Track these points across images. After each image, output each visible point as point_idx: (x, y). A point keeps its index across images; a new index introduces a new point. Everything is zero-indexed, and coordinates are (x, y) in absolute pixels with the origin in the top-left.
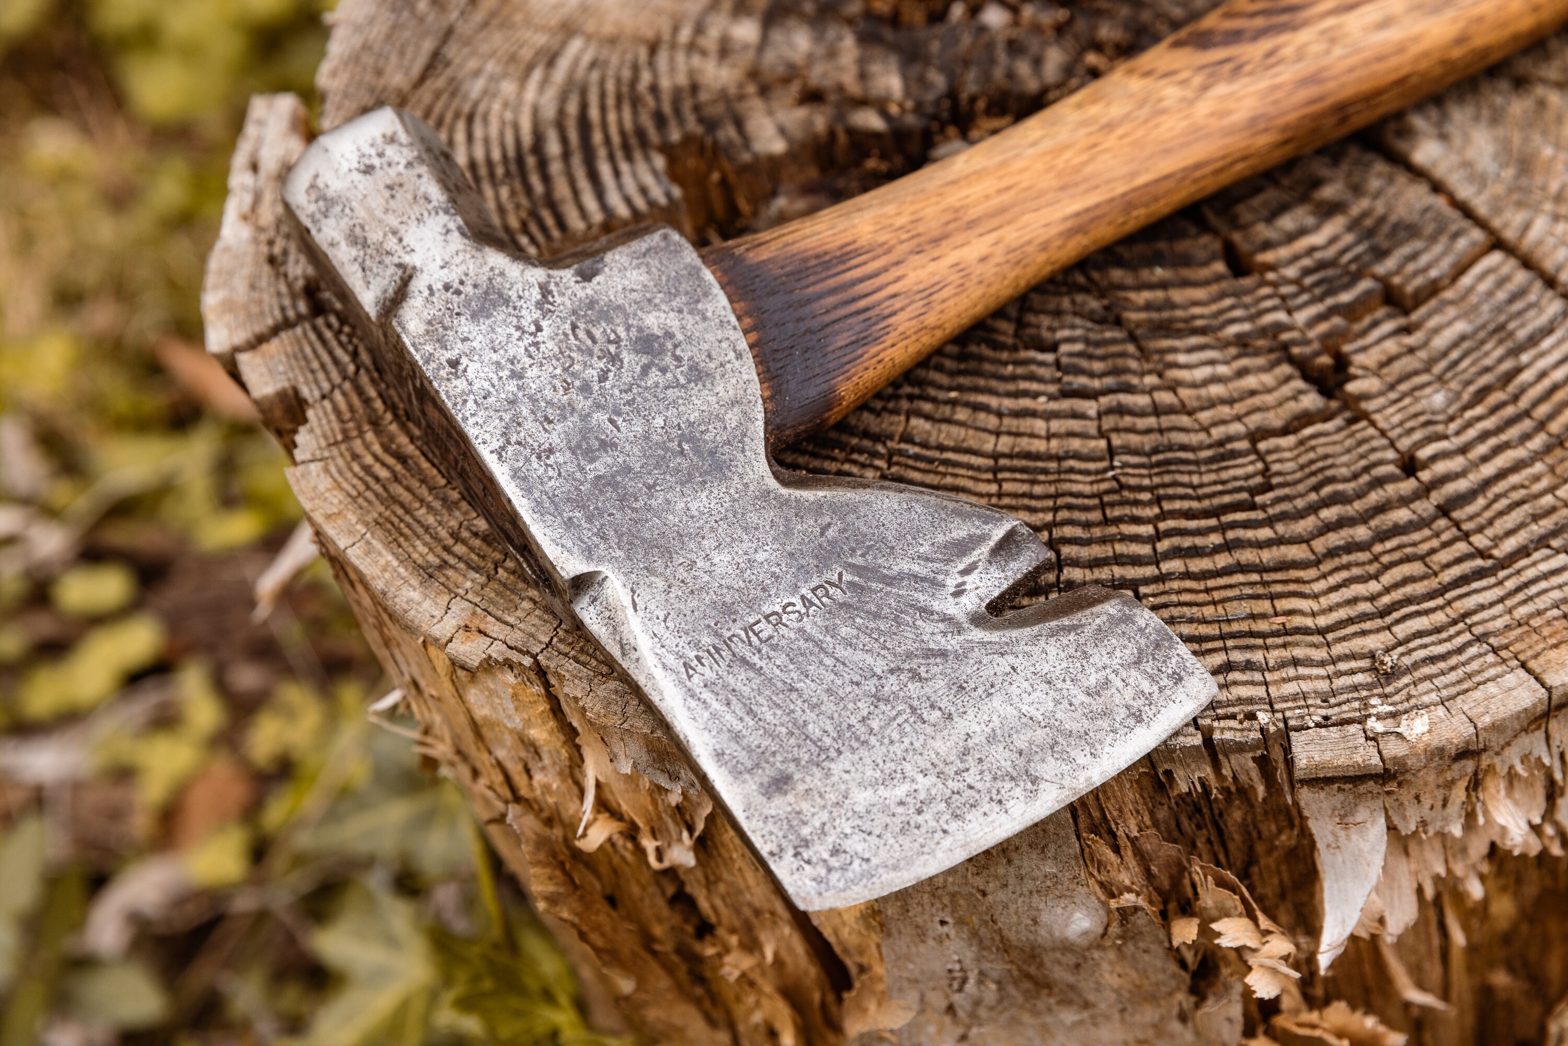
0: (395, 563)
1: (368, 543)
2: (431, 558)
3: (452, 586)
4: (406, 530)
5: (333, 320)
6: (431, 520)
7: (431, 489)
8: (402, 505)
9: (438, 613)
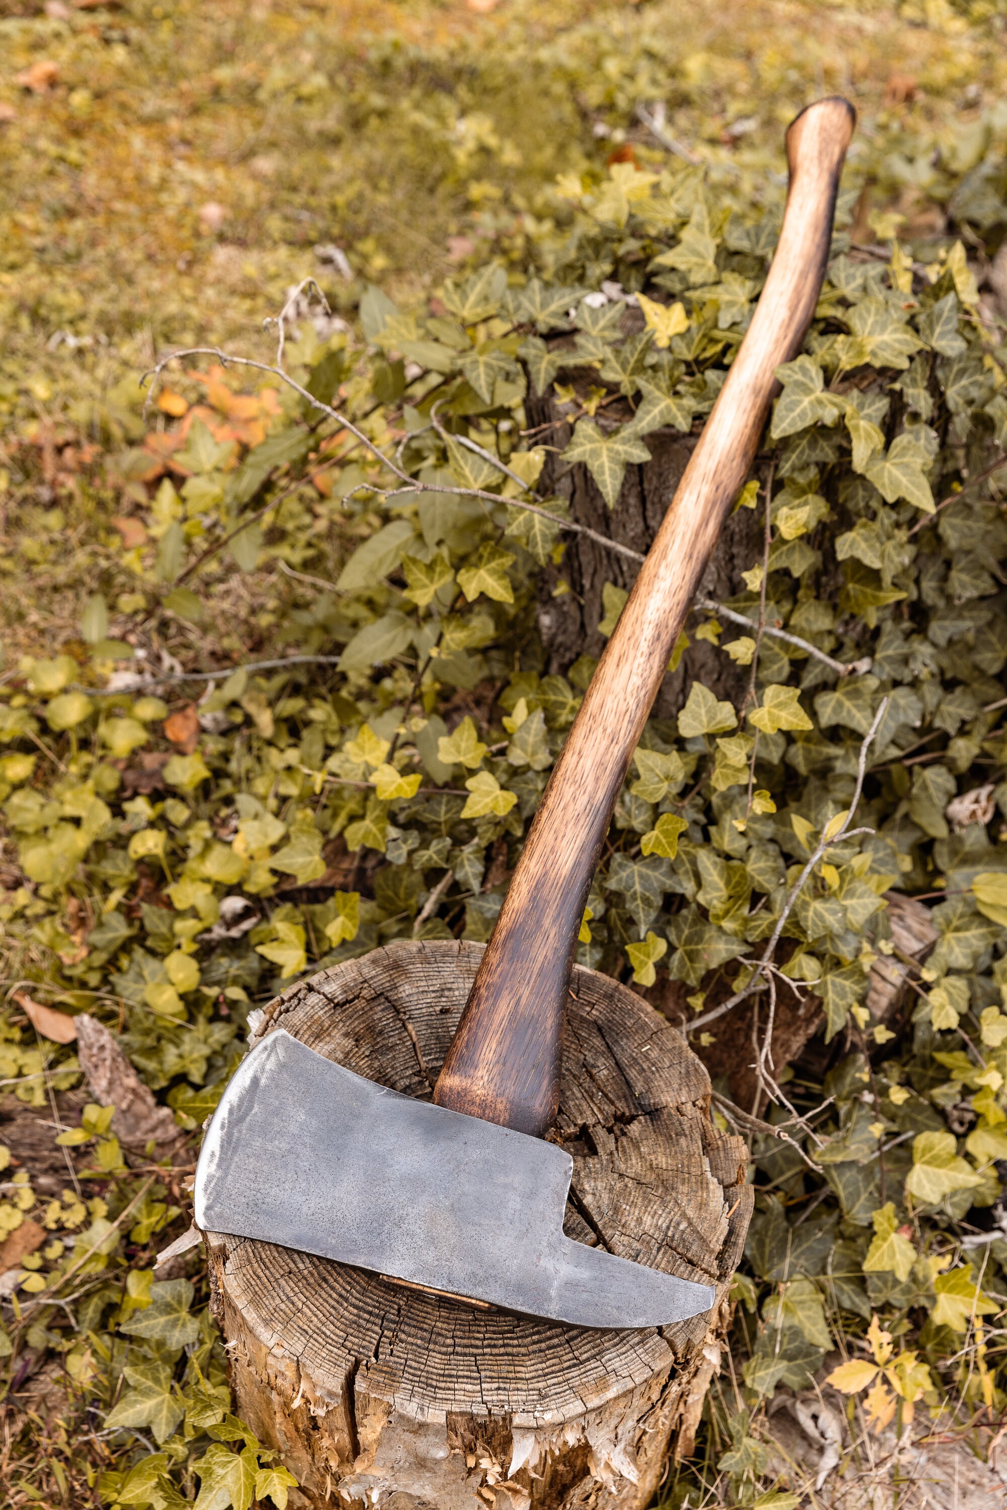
0: (256, 1317)
1: (248, 1308)
2: (267, 1316)
3: (273, 1328)
4: (260, 1305)
6: (267, 1303)
7: (268, 1291)
8: (259, 1296)
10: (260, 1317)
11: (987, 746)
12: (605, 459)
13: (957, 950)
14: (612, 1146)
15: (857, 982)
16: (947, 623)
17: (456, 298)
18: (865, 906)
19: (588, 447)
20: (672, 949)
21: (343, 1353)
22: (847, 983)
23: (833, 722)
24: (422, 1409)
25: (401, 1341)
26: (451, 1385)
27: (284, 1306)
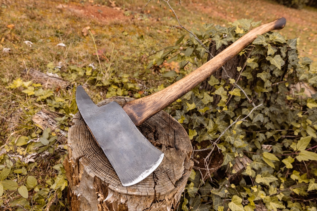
10: (71, 137)
11: (274, 136)
12: (219, 42)
13: (256, 165)
14: (165, 150)
15: (232, 158)
16: (274, 108)
17: (205, 26)
18: (239, 144)
19: (217, 39)
20: (198, 135)
21: (82, 153)
22: (230, 157)
23: (245, 114)
24: (90, 172)
25: (96, 157)
26: (100, 171)
27: (77, 138)
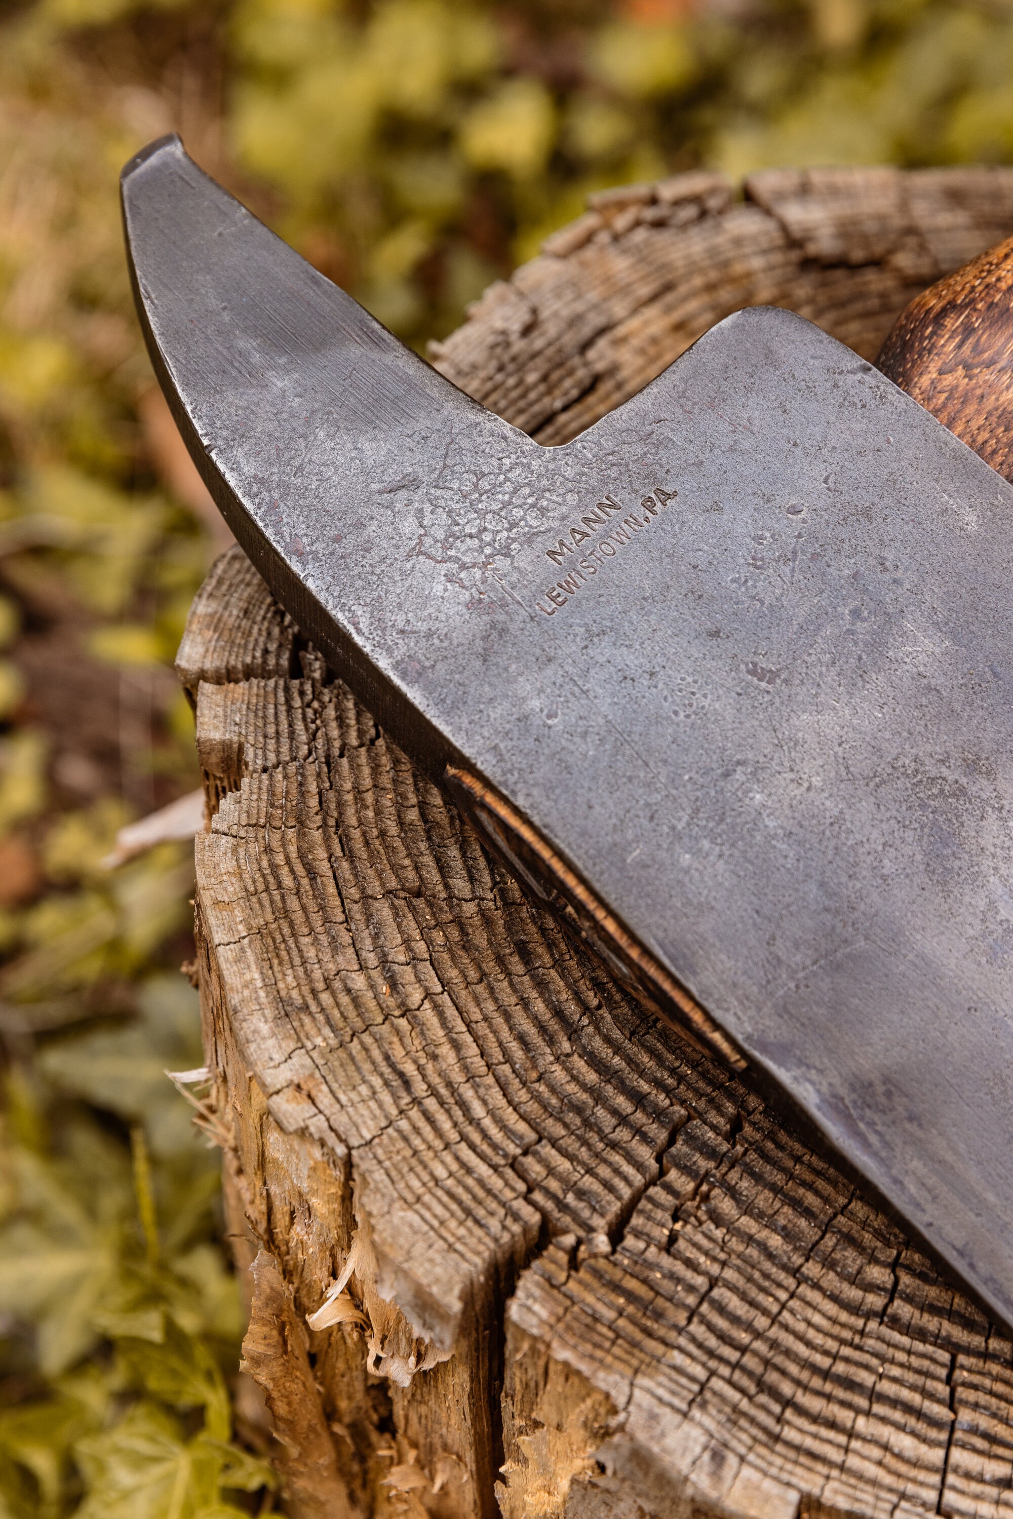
0: (259, 984)
1: (242, 950)
2: (295, 994)
3: (302, 1035)
4: (283, 953)
5: (308, 687)
6: (311, 953)
7: (326, 921)
8: (291, 925)
9: (278, 1057)
10: (271, 986)
24: (718, 1458)
25: (716, 1218)
26: (845, 1416)
27: (359, 982)
